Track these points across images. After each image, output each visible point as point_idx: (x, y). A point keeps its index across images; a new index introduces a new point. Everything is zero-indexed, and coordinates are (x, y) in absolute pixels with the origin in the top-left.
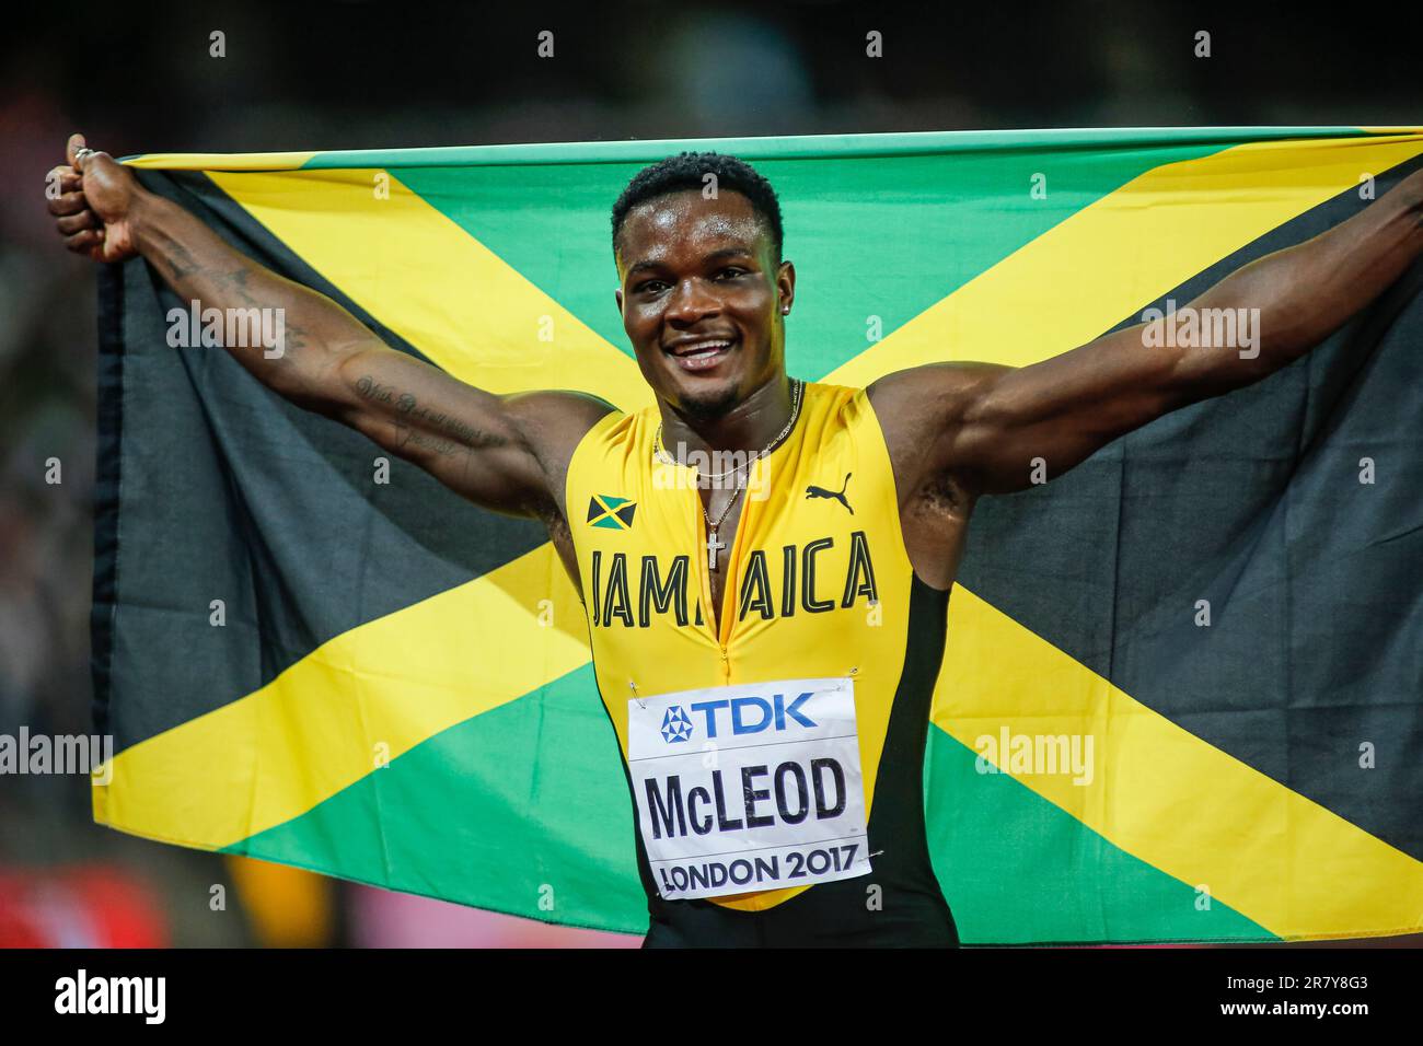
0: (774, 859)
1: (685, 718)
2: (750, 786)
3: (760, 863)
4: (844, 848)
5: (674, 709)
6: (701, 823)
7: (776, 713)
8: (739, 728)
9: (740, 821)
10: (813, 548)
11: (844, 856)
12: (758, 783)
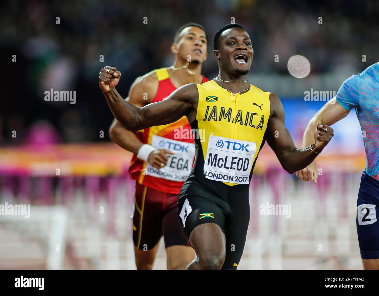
0: (233, 177)
1: (223, 143)
2: (233, 161)
3: (230, 177)
4: (246, 178)
5: (221, 140)
6: (220, 165)
7: (243, 148)
8: (234, 149)
9: (229, 167)
10: (253, 114)
11: (245, 179)
12: (235, 161)
